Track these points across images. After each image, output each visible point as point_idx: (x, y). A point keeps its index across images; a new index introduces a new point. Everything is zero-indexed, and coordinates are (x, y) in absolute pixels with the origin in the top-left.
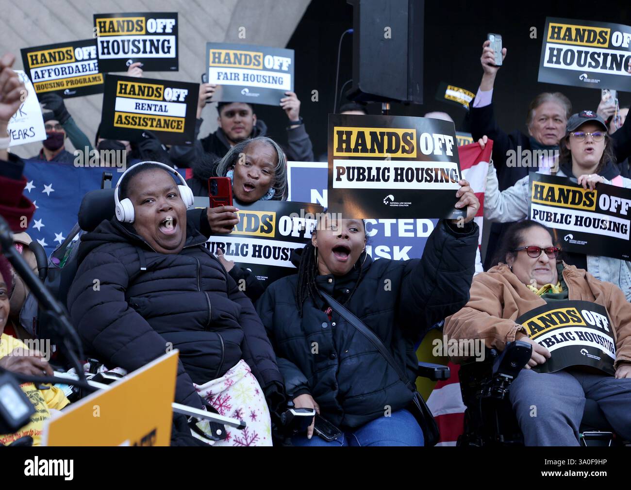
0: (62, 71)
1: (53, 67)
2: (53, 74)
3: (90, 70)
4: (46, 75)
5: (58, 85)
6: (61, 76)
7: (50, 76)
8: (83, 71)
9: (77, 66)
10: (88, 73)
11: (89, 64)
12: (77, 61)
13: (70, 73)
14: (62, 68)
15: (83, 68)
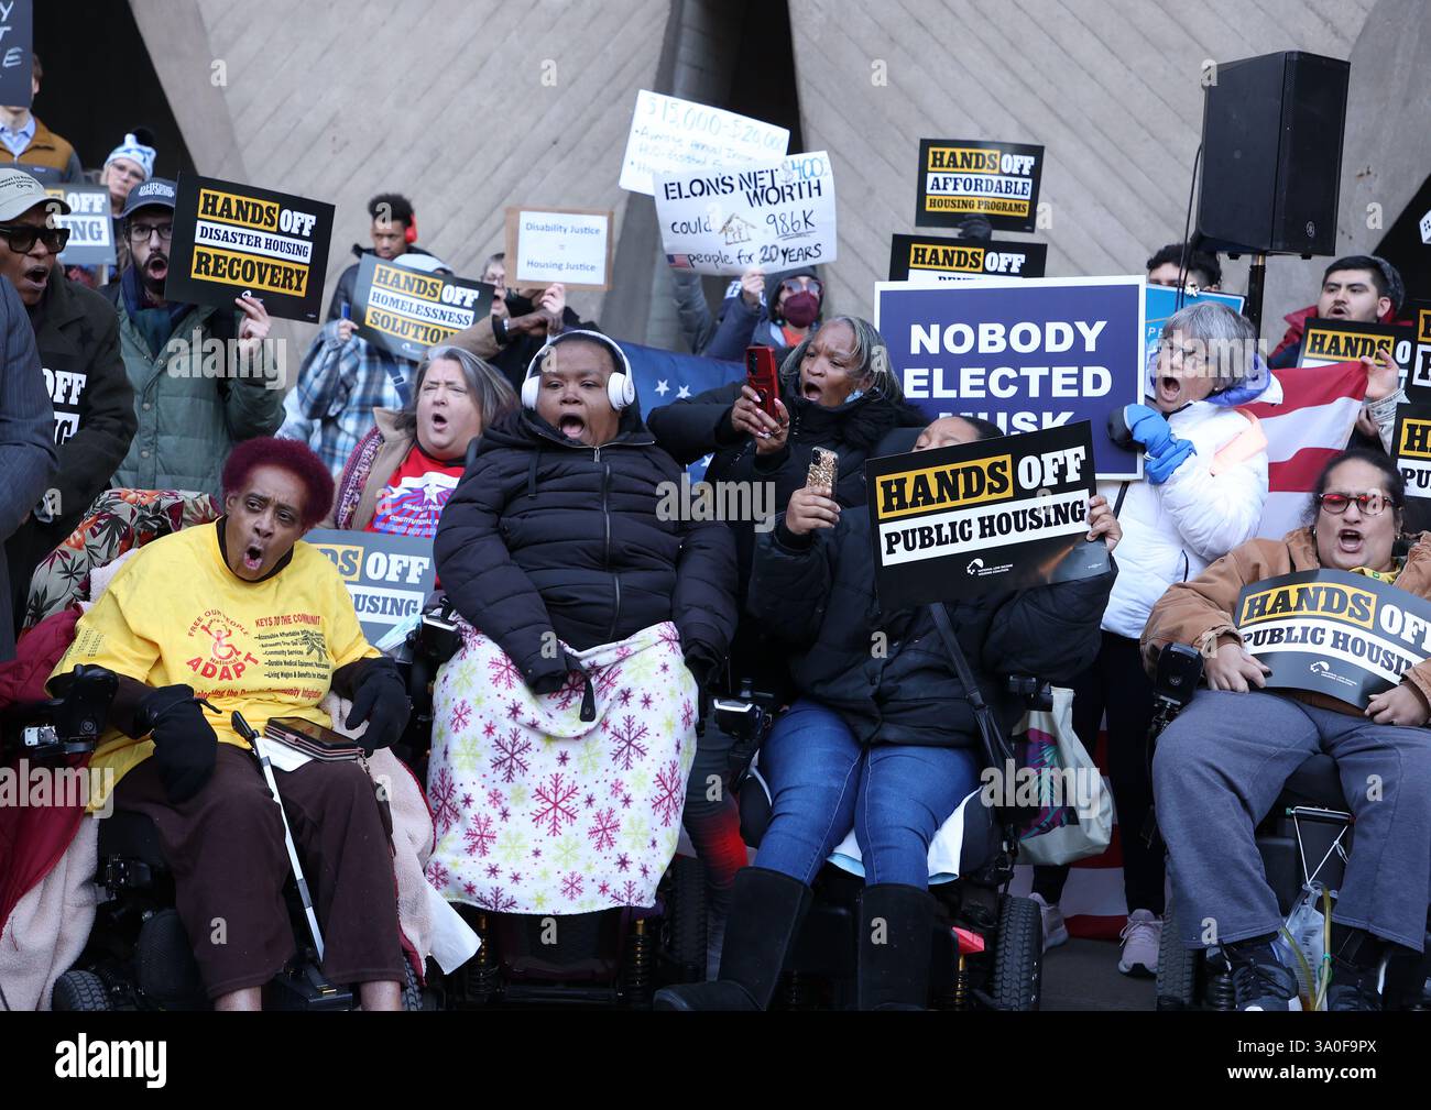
0: (976, 184)
1: (964, 177)
2: (960, 186)
3: (1015, 193)
4: (951, 185)
5: (965, 204)
6: (972, 192)
7: (955, 189)
8: (1006, 192)
9: (1000, 182)
10: (1012, 196)
11: (1016, 183)
12: (1002, 173)
13: (987, 190)
14: (976, 180)
15: (1007, 187)
